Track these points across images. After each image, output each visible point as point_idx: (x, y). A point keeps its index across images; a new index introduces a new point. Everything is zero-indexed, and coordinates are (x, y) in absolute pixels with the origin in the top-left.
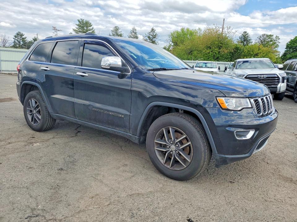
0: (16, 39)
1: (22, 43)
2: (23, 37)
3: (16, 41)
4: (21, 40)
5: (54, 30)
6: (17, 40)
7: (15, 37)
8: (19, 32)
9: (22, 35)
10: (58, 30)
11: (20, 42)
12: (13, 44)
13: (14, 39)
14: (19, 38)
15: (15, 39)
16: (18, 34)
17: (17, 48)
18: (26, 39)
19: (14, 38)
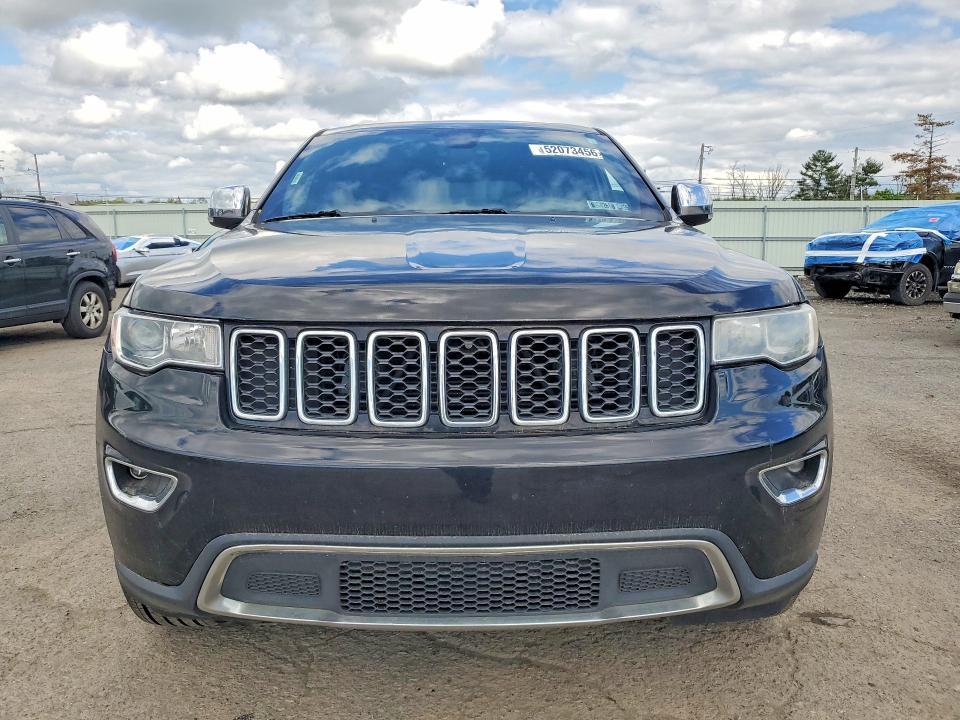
0: (810, 173)
1: (824, 183)
2: (832, 164)
3: (809, 181)
4: (824, 176)
5: (921, 125)
6: (810, 176)
7: (808, 167)
8: (820, 151)
9: (829, 159)
10: (939, 125)
11: (817, 183)
12: (797, 191)
13: (802, 173)
14: (818, 169)
15: (805, 174)
16: (816, 159)
17: (807, 199)
18: (839, 170)
19: (804, 171)
